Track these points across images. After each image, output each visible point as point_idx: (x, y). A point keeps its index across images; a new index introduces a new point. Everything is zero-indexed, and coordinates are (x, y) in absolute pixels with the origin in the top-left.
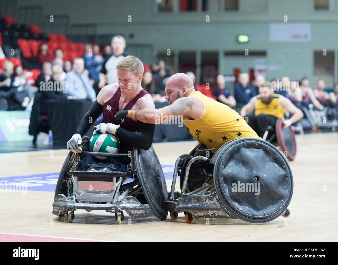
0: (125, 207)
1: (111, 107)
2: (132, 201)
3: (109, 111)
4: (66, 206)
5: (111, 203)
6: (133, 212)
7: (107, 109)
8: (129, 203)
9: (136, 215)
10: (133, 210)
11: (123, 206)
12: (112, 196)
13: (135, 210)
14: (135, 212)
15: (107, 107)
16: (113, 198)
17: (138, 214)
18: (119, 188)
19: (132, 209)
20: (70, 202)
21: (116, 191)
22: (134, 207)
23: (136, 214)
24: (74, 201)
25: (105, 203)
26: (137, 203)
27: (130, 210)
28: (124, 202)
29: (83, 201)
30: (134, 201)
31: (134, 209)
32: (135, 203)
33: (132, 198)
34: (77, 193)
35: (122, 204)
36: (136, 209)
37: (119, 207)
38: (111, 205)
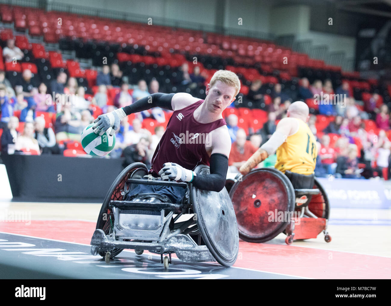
0: (174, 247)
1: (183, 116)
2: (183, 240)
3: (180, 119)
4: (102, 244)
5: (158, 242)
6: (183, 253)
7: (178, 118)
8: (179, 242)
9: (188, 258)
10: (184, 252)
11: (171, 246)
12: (160, 233)
13: (187, 252)
14: (186, 254)
15: (179, 116)
16: (160, 236)
17: (191, 258)
18: (168, 224)
19: (182, 250)
20: (108, 239)
21: (164, 227)
22: (186, 248)
23: (188, 256)
24: (114, 238)
25: (151, 242)
26: (190, 243)
27: (180, 252)
28: (172, 241)
29: (124, 238)
30: (185, 241)
31: (185, 250)
32: (186, 243)
33: (183, 236)
34: (117, 228)
35: (170, 243)
36: (188, 250)
37: (166, 247)
38: (157, 245)
